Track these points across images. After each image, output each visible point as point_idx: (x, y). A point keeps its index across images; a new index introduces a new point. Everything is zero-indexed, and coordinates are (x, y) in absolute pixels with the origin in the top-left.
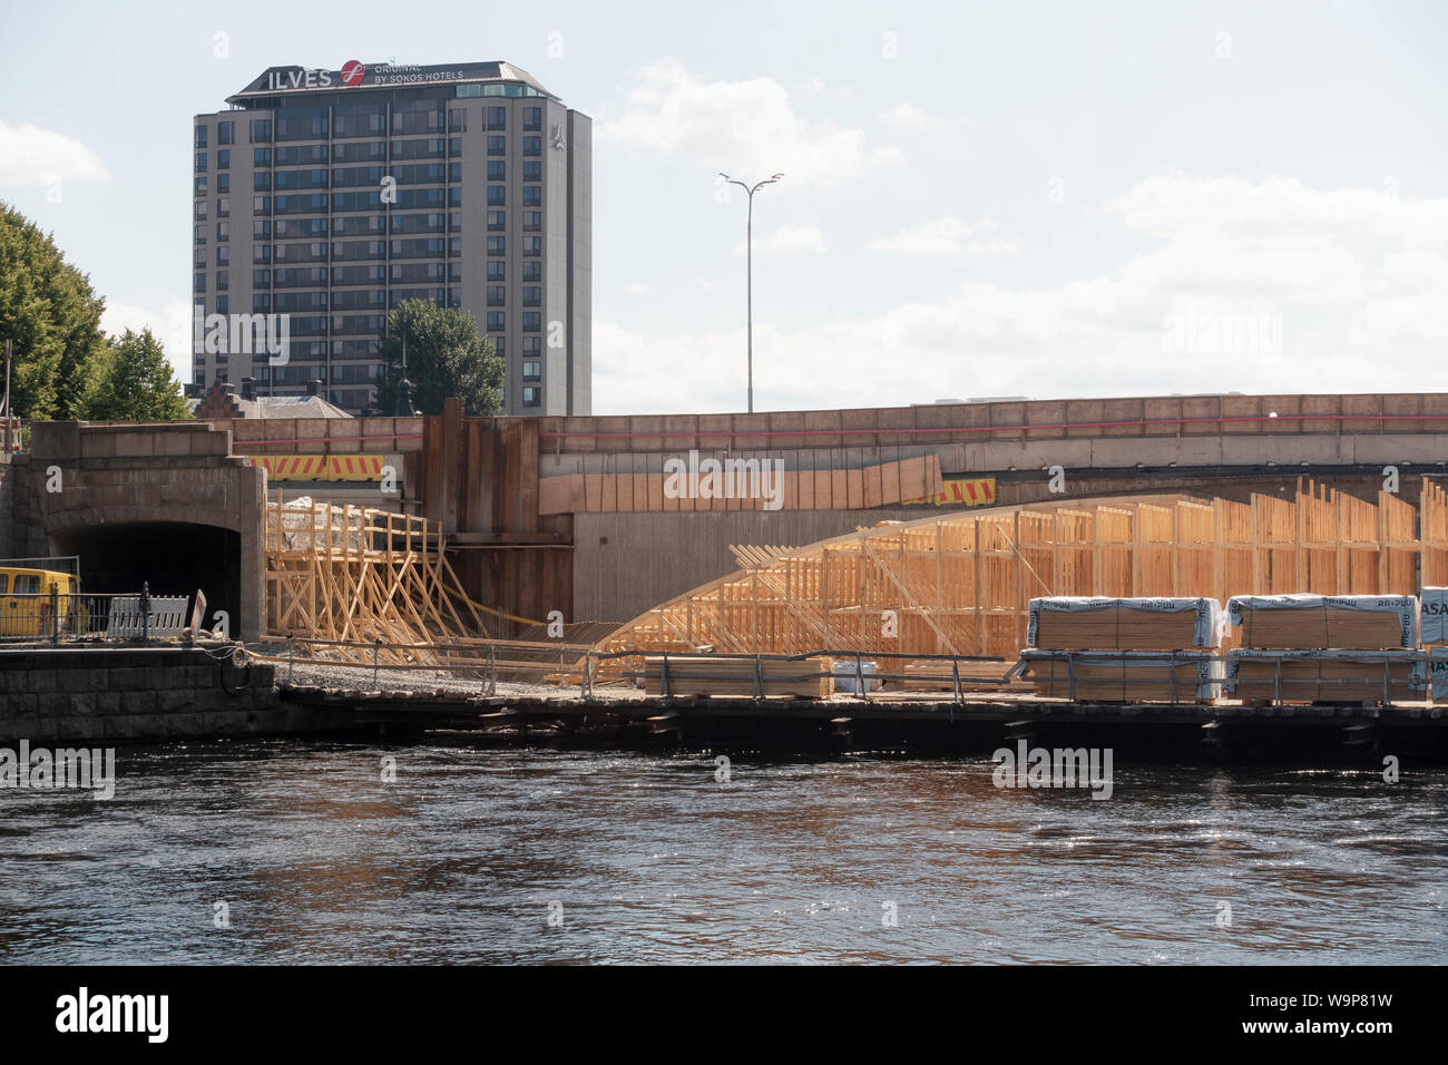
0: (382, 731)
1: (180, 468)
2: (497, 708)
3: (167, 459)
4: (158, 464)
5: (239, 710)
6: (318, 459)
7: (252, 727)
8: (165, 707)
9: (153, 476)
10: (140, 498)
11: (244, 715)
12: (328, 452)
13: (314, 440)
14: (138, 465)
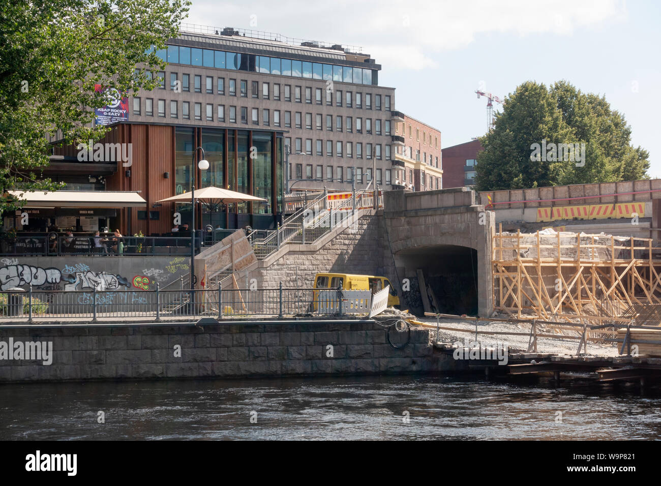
0: (487, 373)
1: (449, 214)
2: (529, 360)
3: (443, 209)
4: (439, 212)
5: (405, 357)
6: (611, 206)
7: (414, 368)
8: (352, 355)
9: (437, 219)
10: (432, 232)
11: (408, 360)
12: (616, 202)
13: (609, 195)
14: (430, 213)
